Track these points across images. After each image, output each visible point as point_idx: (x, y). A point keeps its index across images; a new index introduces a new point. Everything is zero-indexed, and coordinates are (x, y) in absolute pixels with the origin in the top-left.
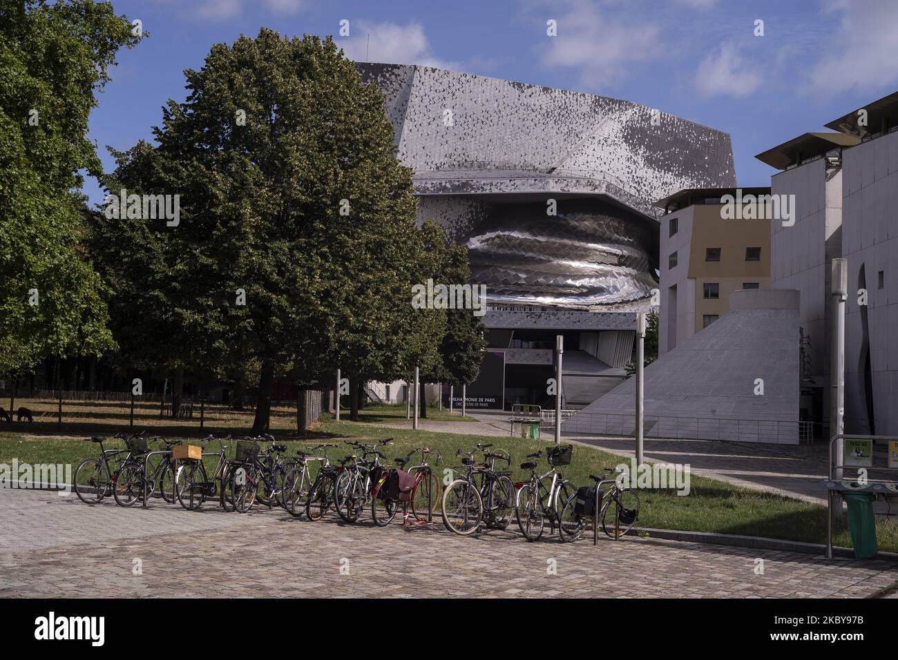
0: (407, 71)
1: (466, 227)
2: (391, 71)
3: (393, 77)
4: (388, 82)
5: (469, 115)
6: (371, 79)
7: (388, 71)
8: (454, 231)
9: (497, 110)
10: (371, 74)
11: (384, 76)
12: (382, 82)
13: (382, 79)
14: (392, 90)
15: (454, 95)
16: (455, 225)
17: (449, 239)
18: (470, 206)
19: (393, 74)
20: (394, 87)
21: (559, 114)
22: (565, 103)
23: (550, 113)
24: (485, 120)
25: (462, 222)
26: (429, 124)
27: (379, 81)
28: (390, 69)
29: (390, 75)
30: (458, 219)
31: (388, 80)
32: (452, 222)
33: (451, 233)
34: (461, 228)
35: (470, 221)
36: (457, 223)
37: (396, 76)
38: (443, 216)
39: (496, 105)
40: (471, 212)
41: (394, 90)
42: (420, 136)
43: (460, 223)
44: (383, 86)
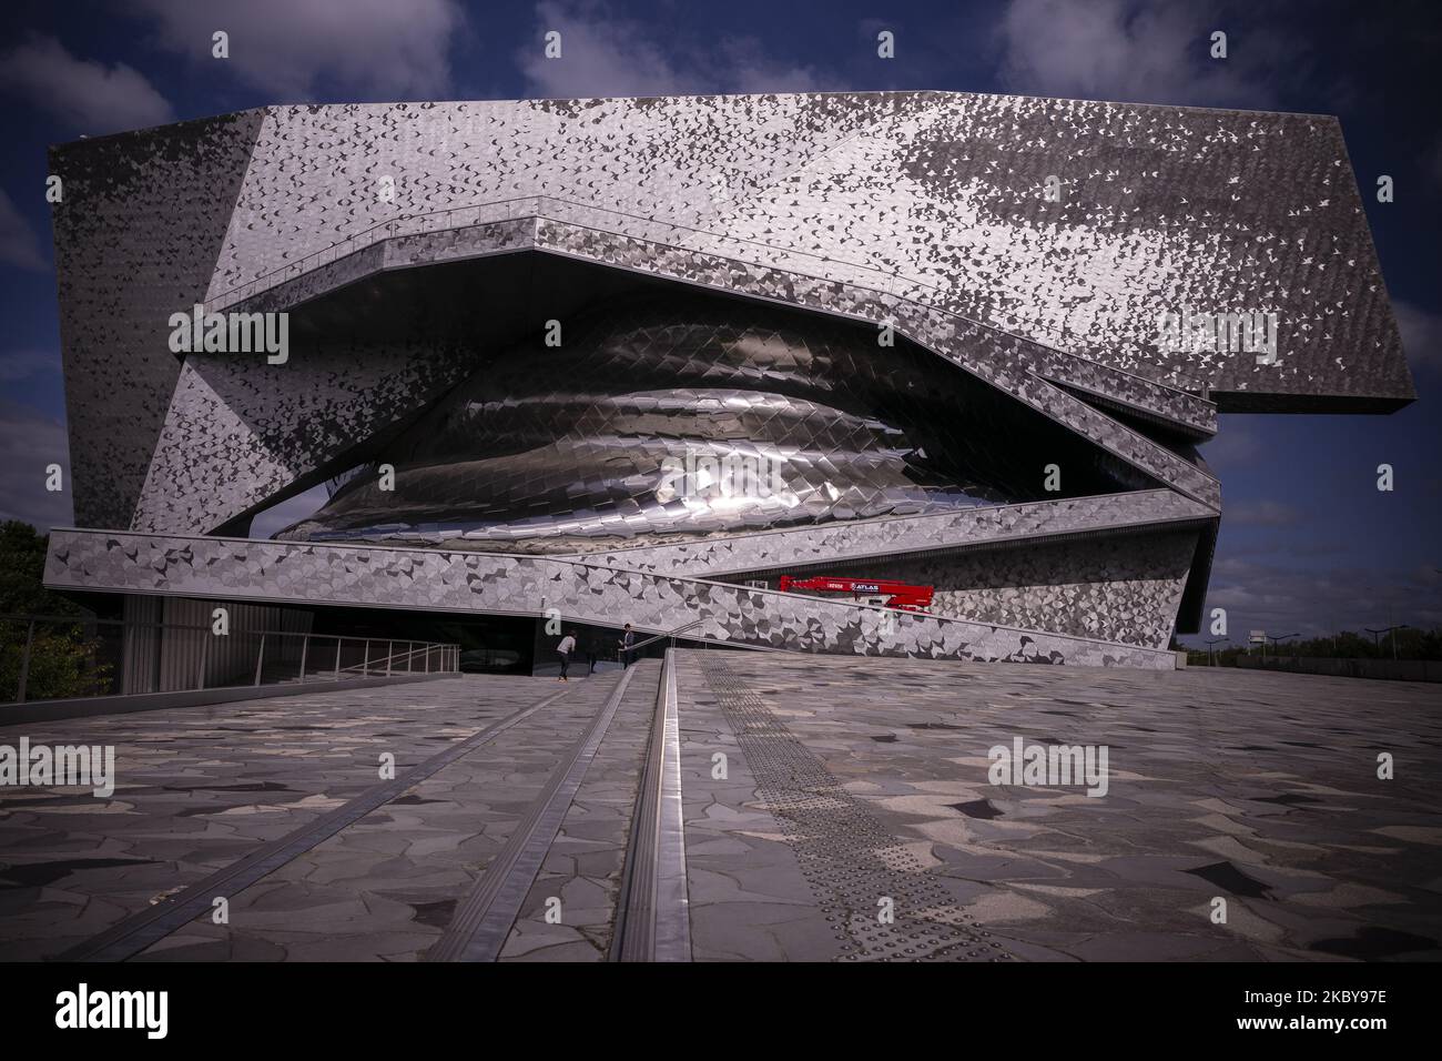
0: (252, 122)
1: (403, 400)
2: (220, 128)
3: (227, 138)
4: (219, 151)
5: (411, 180)
6: (185, 152)
7: (214, 131)
8: (368, 411)
9: (497, 161)
10: (182, 144)
11: (209, 142)
12: (206, 154)
13: (206, 147)
14: (230, 163)
15: (369, 147)
16: (370, 398)
17: (352, 429)
18: (417, 357)
19: (226, 132)
20: (234, 157)
21: (691, 147)
22: (711, 122)
23: (662, 149)
24: (459, 185)
25: (390, 391)
26: (300, 209)
27: (201, 152)
28: (217, 126)
29: (220, 137)
30: (381, 387)
31: (218, 145)
32: (361, 393)
33: (359, 415)
34: (391, 403)
35: (414, 387)
36: (376, 394)
37: (232, 136)
38: (334, 382)
39: (493, 149)
40: (420, 370)
41: (235, 163)
42: (275, 233)
43: (384, 394)
44: (211, 160)
